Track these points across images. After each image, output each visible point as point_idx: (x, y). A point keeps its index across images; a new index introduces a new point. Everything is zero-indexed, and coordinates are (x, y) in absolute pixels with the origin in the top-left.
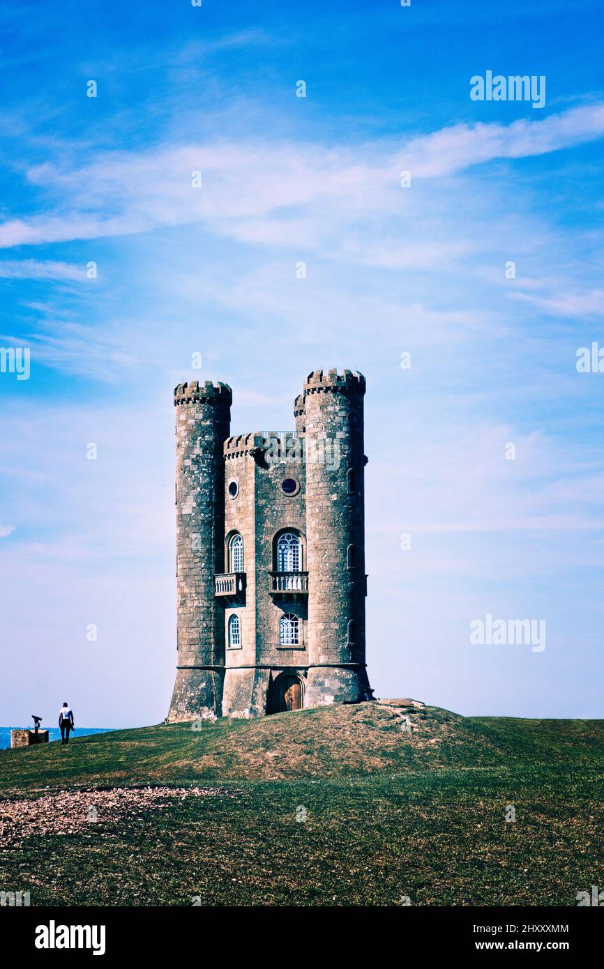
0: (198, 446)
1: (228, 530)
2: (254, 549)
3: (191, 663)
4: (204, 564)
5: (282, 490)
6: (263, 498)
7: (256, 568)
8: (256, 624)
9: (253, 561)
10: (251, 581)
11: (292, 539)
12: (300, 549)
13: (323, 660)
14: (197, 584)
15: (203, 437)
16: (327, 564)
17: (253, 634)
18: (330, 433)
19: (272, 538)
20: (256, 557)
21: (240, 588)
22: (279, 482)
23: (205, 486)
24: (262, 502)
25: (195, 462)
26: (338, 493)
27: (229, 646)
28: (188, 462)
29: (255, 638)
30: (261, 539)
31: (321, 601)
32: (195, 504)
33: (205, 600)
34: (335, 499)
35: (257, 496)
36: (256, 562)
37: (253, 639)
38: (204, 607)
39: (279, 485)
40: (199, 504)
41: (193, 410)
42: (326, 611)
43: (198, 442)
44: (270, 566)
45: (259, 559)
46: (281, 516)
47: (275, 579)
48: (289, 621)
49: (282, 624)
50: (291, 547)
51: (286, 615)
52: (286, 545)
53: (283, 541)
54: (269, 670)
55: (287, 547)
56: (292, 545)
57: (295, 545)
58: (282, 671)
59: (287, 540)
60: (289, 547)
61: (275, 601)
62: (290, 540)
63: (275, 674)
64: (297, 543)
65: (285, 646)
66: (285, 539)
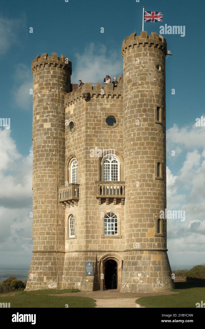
1: (67, 156)
2: (85, 166)
3: (41, 248)
4: (50, 179)
5: (106, 124)
6: (92, 129)
7: (86, 179)
9: (84, 174)
10: (82, 189)
12: (119, 167)
17: (84, 227)
21: (75, 196)
24: (91, 132)
26: (148, 121)
27: (68, 237)
32: (44, 138)
35: (87, 129)
39: (105, 121)
40: (48, 138)
41: (44, 72)
44: (97, 178)
45: (88, 173)
46: (105, 142)
47: (101, 187)
48: (111, 218)
49: (105, 221)
50: (112, 165)
51: (109, 214)
52: (108, 164)
53: (107, 161)
54: (96, 253)
55: (109, 165)
56: (113, 164)
57: (116, 164)
58: (105, 254)
59: (109, 161)
60: (111, 166)
61: (100, 203)
62: (111, 161)
63: (100, 257)
64: (117, 162)
65: (107, 236)
66: (108, 160)
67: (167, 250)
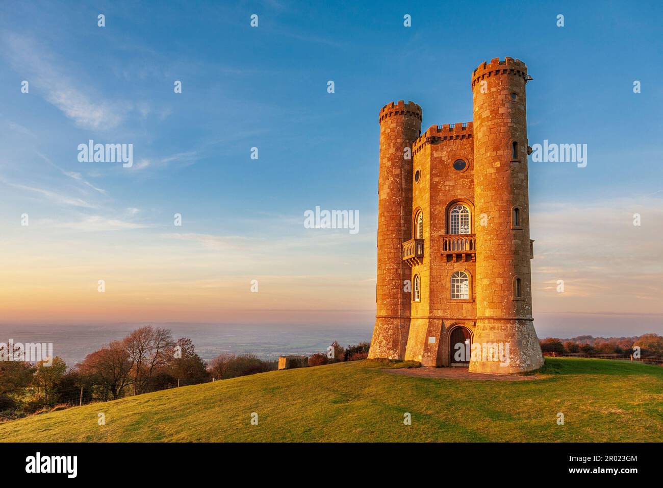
0: (392, 147)
1: (414, 208)
2: (429, 219)
3: (383, 313)
4: (394, 235)
5: (453, 168)
6: (438, 176)
7: (431, 234)
8: (430, 281)
9: (428, 229)
10: (427, 245)
11: (462, 209)
12: (469, 217)
13: (488, 313)
14: (389, 251)
15: (396, 140)
16: (492, 225)
17: (428, 290)
18: (493, 110)
19: (444, 208)
20: (431, 224)
21: (419, 253)
22: (450, 162)
23: (397, 176)
24: (437, 179)
25: (389, 159)
26: (501, 161)
27: (414, 300)
28: (385, 160)
29: (429, 293)
30: (436, 209)
31: (487, 258)
32: (388, 191)
33: (394, 263)
34: (499, 166)
35: (432, 175)
36: (431, 228)
37: (428, 294)
38: (393, 269)
39: (451, 165)
40: (392, 190)
41: (389, 122)
42: (491, 267)
43: (392, 144)
44: (442, 232)
45: (433, 226)
46: (453, 190)
47: (446, 241)
48: (460, 278)
49: (453, 281)
50: (462, 216)
51: (457, 273)
52: (457, 214)
53: (455, 211)
54: (441, 321)
55: (458, 216)
56: (463, 214)
57: (466, 214)
58: (454, 322)
59: (459, 211)
60: (460, 216)
61: (446, 261)
62: (461, 210)
63: (448, 324)
64: (467, 212)
65: (455, 300)
66: (457, 210)
67: (533, 320)
